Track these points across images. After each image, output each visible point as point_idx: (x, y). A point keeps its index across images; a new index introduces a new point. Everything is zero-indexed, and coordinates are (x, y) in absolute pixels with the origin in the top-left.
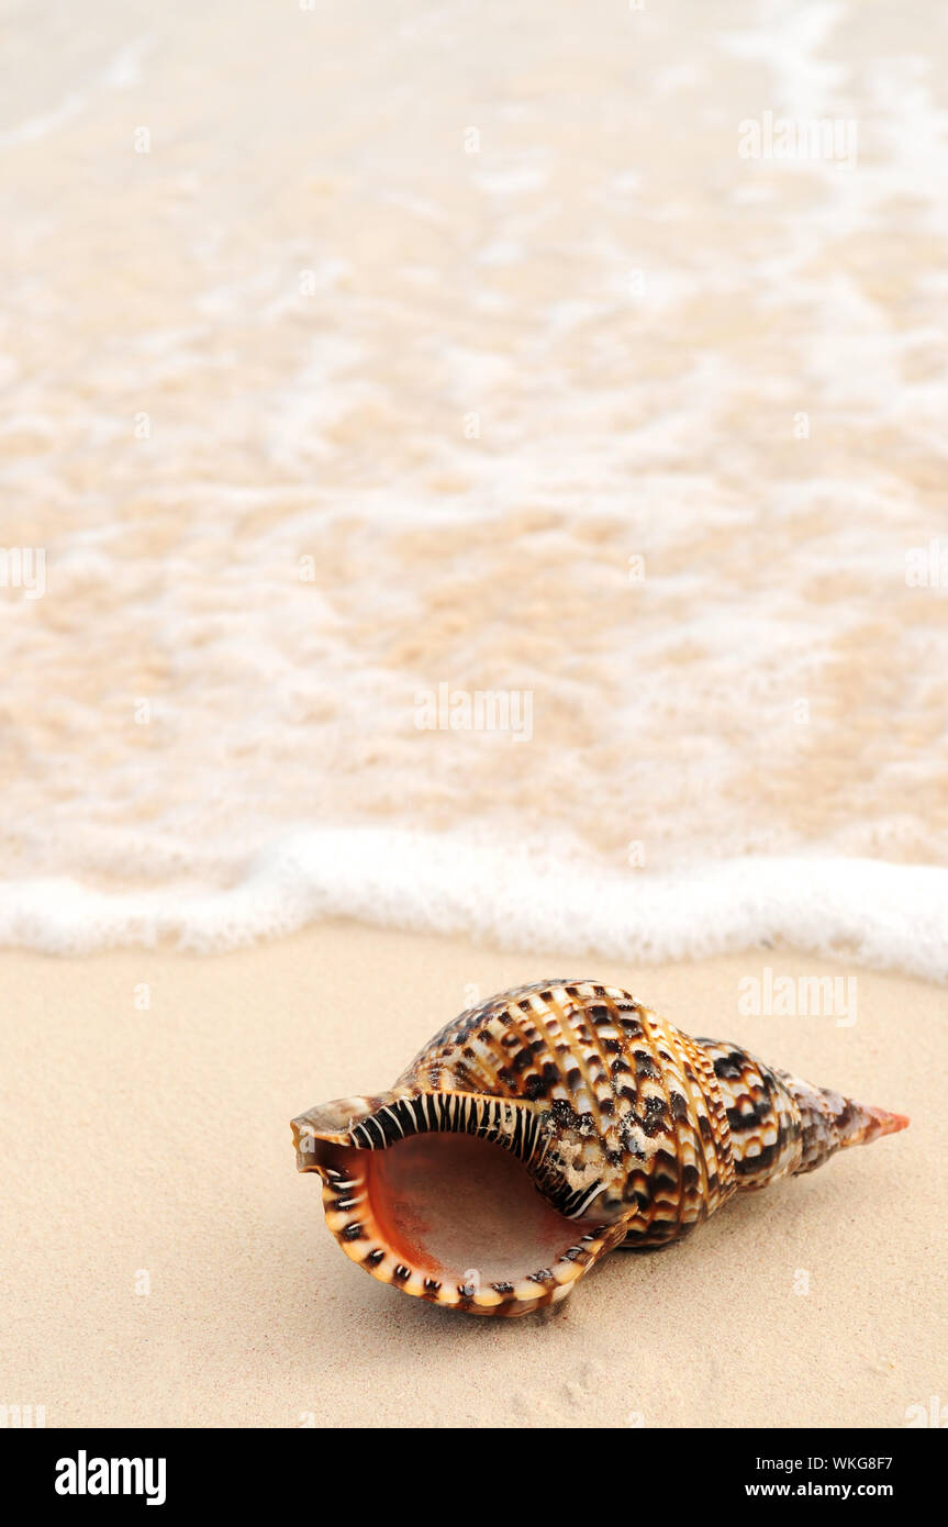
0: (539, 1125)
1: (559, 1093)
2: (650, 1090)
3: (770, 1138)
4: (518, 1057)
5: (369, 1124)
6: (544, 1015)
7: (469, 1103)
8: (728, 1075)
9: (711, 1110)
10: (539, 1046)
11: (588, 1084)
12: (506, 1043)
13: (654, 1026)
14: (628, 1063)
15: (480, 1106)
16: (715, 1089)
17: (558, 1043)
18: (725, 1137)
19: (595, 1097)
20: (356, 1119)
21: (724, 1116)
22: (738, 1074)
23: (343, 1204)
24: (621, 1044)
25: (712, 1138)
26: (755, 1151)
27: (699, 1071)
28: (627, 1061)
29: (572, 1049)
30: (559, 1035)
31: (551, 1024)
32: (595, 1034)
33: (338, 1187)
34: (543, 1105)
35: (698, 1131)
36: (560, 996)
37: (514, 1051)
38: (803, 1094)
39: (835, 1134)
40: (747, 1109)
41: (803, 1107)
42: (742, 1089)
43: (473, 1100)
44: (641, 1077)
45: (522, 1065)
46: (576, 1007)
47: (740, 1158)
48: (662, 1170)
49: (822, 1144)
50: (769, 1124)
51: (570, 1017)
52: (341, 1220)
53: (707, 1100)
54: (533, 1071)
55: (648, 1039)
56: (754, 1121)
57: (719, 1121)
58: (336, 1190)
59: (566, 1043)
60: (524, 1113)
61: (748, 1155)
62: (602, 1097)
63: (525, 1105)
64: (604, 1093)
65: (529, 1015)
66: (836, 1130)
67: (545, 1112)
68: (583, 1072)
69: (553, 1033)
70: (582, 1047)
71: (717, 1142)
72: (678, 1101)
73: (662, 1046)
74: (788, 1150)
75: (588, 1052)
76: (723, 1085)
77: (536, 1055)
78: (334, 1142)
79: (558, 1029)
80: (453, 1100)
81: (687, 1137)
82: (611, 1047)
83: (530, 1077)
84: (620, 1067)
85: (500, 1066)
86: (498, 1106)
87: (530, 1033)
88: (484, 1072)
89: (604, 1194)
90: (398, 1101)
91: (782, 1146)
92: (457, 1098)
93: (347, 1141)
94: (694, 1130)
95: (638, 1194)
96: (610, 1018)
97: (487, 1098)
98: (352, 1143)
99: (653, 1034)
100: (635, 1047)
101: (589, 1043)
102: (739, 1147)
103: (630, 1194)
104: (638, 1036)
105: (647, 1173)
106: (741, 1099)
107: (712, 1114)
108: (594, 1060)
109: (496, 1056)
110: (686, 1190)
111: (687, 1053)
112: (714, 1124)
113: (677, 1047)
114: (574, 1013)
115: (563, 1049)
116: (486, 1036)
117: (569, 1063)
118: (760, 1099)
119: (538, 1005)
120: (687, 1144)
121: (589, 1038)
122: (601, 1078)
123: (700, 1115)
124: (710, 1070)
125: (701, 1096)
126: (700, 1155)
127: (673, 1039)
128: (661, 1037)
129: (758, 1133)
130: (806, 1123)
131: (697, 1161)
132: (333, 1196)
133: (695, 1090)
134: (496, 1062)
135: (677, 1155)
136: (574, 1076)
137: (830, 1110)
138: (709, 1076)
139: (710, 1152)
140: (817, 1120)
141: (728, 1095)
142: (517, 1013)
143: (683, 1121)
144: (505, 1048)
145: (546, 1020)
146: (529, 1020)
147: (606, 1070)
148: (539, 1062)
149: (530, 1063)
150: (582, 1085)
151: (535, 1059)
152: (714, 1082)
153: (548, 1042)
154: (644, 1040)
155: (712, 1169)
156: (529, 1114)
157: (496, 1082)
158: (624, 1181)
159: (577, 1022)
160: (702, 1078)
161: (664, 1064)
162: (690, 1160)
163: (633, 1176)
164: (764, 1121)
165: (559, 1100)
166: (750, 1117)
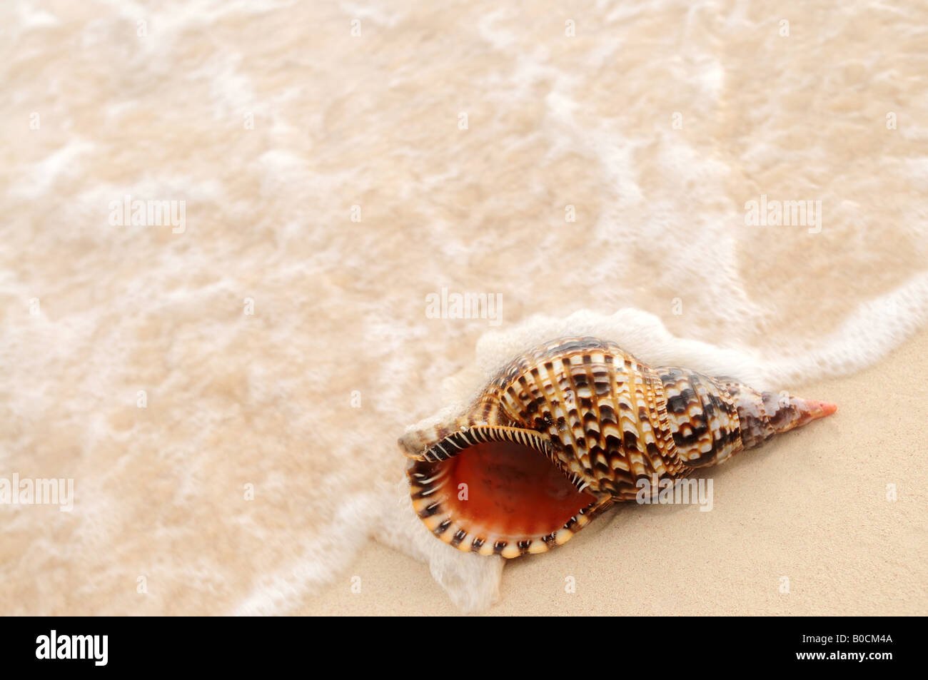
1: (553, 431)
2: (609, 431)
3: (707, 447)
4: (529, 406)
5: (436, 449)
6: (545, 380)
7: (501, 432)
8: (675, 410)
9: (659, 436)
10: (542, 400)
12: (522, 398)
13: (620, 384)
14: (595, 415)
16: (664, 422)
17: (552, 399)
19: (573, 436)
20: (429, 445)
21: (670, 439)
22: (683, 408)
23: (425, 494)
24: (592, 401)
25: (660, 455)
26: (696, 456)
27: (652, 410)
28: (595, 412)
29: (560, 404)
30: (553, 394)
31: (549, 387)
32: (576, 394)
33: (422, 484)
34: (545, 436)
35: (646, 453)
36: (558, 367)
37: (527, 403)
38: (744, 407)
39: (771, 429)
40: (687, 432)
41: (741, 416)
42: (685, 419)
44: (604, 424)
45: (532, 411)
46: (565, 376)
47: (685, 460)
50: (705, 440)
51: (561, 382)
52: (424, 503)
53: (656, 431)
54: (537, 416)
55: (613, 396)
58: (421, 485)
59: (557, 400)
60: (536, 438)
61: (691, 458)
62: (577, 437)
63: (536, 434)
64: (579, 434)
65: (536, 380)
68: (567, 420)
69: (550, 392)
70: (566, 403)
71: (664, 455)
72: (629, 437)
73: (622, 400)
75: (570, 406)
76: (671, 417)
77: (540, 406)
78: (417, 460)
79: (553, 390)
80: (491, 431)
81: (637, 459)
82: (586, 403)
83: (537, 419)
85: (520, 410)
87: (535, 392)
89: (588, 487)
90: (455, 433)
91: (717, 450)
92: (493, 430)
93: (423, 459)
94: (643, 454)
96: (587, 382)
97: (513, 429)
98: (426, 460)
99: (618, 390)
100: (601, 403)
101: (571, 401)
102: (683, 455)
104: (606, 394)
105: (611, 480)
106: (683, 426)
107: (659, 440)
108: (573, 412)
109: (516, 405)
111: (645, 399)
112: (661, 445)
113: (638, 395)
114: (563, 380)
115: (555, 404)
116: (511, 391)
117: (559, 413)
118: (698, 425)
119: (543, 373)
120: (637, 463)
121: (571, 397)
122: (577, 425)
123: (648, 443)
124: (663, 407)
125: (650, 429)
127: (636, 389)
128: (624, 391)
129: (696, 446)
130: (745, 427)
132: (417, 490)
133: (646, 427)
134: (518, 407)
135: (630, 470)
136: (561, 422)
138: (660, 413)
139: (658, 463)
140: (752, 424)
142: (530, 378)
143: (635, 450)
144: (521, 401)
145: (545, 384)
146: (536, 384)
147: (581, 419)
148: (541, 411)
149: (537, 411)
150: (566, 428)
151: (539, 408)
152: (666, 416)
153: (547, 398)
154: (610, 397)
155: (661, 472)
156: (539, 439)
157: (520, 419)
158: (598, 483)
159: (563, 387)
160: (654, 416)
161: (622, 413)
162: (640, 471)
163: (603, 482)
164: (700, 439)
165: (554, 435)
166: (689, 437)
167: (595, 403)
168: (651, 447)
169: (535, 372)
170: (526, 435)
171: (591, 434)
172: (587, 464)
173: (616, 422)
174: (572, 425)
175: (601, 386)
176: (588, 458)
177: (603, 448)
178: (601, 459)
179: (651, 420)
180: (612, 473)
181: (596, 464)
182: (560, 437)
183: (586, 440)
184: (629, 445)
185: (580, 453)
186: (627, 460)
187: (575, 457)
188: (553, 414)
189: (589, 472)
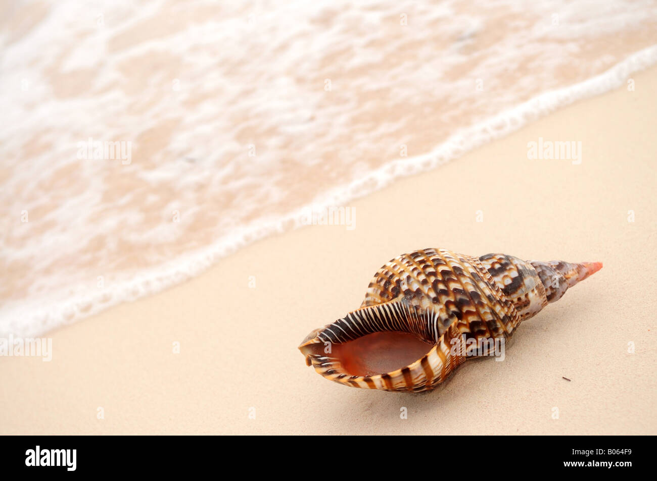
170: (388, 305)
172: (433, 295)
173: (445, 263)
174: (416, 275)
178: (441, 286)
181: (438, 291)
182: (411, 289)
183: (428, 279)
184: (458, 273)
185: (425, 289)
186: (459, 281)
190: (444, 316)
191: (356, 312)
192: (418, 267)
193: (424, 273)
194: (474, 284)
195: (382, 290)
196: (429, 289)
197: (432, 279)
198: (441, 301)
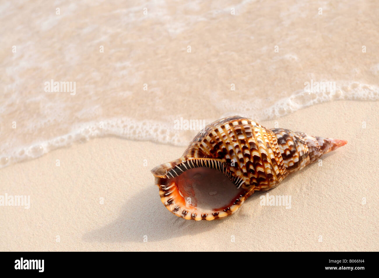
0: (223, 165)
1: (228, 157)
2: (255, 153)
3: (297, 160)
4: (215, 147)
5: (172, 172)
6: (222, 133)
7: (202, 161)
8: (282, 143)
9: (276, 155)
10: (221, 143)
11: (235, 154)
12: (211, 143)
13: (257, 132)
14: (247, 146)
15: (205, 161)
16: (277, 149)
17: (226, 142)
18: (281, 162)
19: (238, 158)
20: (168, 170)
21: (281, 156)
22: (285, 142)
23: (166, 195)
24: (245, 140)
25: (277, 164)
26: (292, 164)
27: (272, 144)
28: (247, 145)
29: (230, 143)
30: (227, 139)
31: (224, 136)
32: (237, 138)
34: (223, 160)
35: (271, 163)
36: (227, 127)
37: (214, 145)
38: (310, 142)
39: (321, 152)
40: (288, 153)
41: (309, 146)
42: (286, 147)
43: (203, 160)
44: (252, 150)
45: (216, 149)
46: (231, 130)
47: (287, 167)
48: (260, 176)
49: (316, 156)
50: (295, 156)
51: (230, 133)
52: (167, 199)
53: (274, 153)
54: (220, 151)
55: (254, 137)
56: (291, 156)
57: (279, 158)
58: (164, 190)
59: (229, 142)
60: (218, 162)
61: (290, 166)
62: (240, 158)
63: (219, 160)
64: (241, 156)
65: (217, 134)
66: (321, 151)
67: (224, 162)
68: (234, 151)
69: (225, 139)
70: (233, 143)
71: (278, 164)
72: (264, 155)
73: (259, 139)
74: (303, 161)
75: (235, 144)
76: (280, 146)
77: (220, 146)
78: (161, 178)
79: (226, 138)
80: (197, 161)
81: (268, 166)
82: (243, 142)
83: (219, 152)
84: (245, 148)
85: (210, 149)
86: (210, 161)
87: (218, 139)
88: (206, 151)
89: (244, 183)
90: (180, 163)
91: (301, 161)
92: (198, 160)
93: (165, 177)
94: (270, 163)
95: (254, 183)
96: (242, 132)
97: (207, 159)
98: (167, 177)
99: (256, 135)
100: (250, 141)
101: (235, 141)
102: (286, 164)
103: (252, 183)
104: (251, 137)
105: (256, 177)
106: (285, 151)
107: (276, 157)
108: (237, 147)
109: (209, 147)
110: (269, 180)
111: (268, 139)
112: (277, 159)
113: (265, 137)
114: (231, 132)
115: (228, 144)
116: (205, 141)
117: (230, 148)
118: (292, 149)
119: (221, 130)
120: (267, 168)
121: (235, 139)
122: (239, 152)
123: (272, 158)
124: (276, 142)
125: (272, 152)
126: (273, 170)
127: (264, 135)
128: (259, 135)
129: (292, 159)
130: (311, 151)
131: (271, 172)
132: (162, 193)
133: (270, 151)
134: (209, 148)
135: (265, 171)
136: (232, 152)
137: (319, 145)
138: (275, 145)
139: (276, 168)
140: (314, 149)
141: (281, 150)
142: (214, 133)
143: (266, 161)
144: (211, 145)
145: (222, 135)
146: (218, 135)
147: (241, 149)
148: (221, 148)
149: (219, 148)
150: (234, 154)
151: (220, 147)
152: (277, 146)
153: (223, 142)
154: (253, 138)
155: (278, 172)
156: (220, 162)
157: (210, 154)
158: (249, 180)
159: (231, 135)
160: (273, 146)
161: (259, 145)
162: (269, 172)
163: (252, 179)
164: (294, 156)
165: (228, 159)
166: (289, 155)
167: (247, 141)
168: (273, 160)
169: (217, 131)
170: (214, 161)
171: (246, 156)
172: (245, 171)
173: (257, 149)
174: (237, 152)
175: (248, 133)
176: (245, 167)
177: (252, 161)
178: (251, 167)
179: (272, 148)
180: (257, 174)
181: (249, 170)
182: (231, 159)
183: (244, 159)
184: (264, 160)
185: (241, 165)
186: (263, 166)
187: (239, 168)
188: (227, 149)
189: (246, 175)
190: (248, 183)
191: (193, 160)
192: (239, 145)
193: (243, 153)
194: (272, 168)
195: (212, 149)
196: (244, 166)
197: (247, 160)
198: (249, 176)
